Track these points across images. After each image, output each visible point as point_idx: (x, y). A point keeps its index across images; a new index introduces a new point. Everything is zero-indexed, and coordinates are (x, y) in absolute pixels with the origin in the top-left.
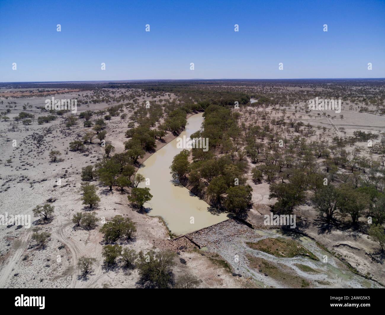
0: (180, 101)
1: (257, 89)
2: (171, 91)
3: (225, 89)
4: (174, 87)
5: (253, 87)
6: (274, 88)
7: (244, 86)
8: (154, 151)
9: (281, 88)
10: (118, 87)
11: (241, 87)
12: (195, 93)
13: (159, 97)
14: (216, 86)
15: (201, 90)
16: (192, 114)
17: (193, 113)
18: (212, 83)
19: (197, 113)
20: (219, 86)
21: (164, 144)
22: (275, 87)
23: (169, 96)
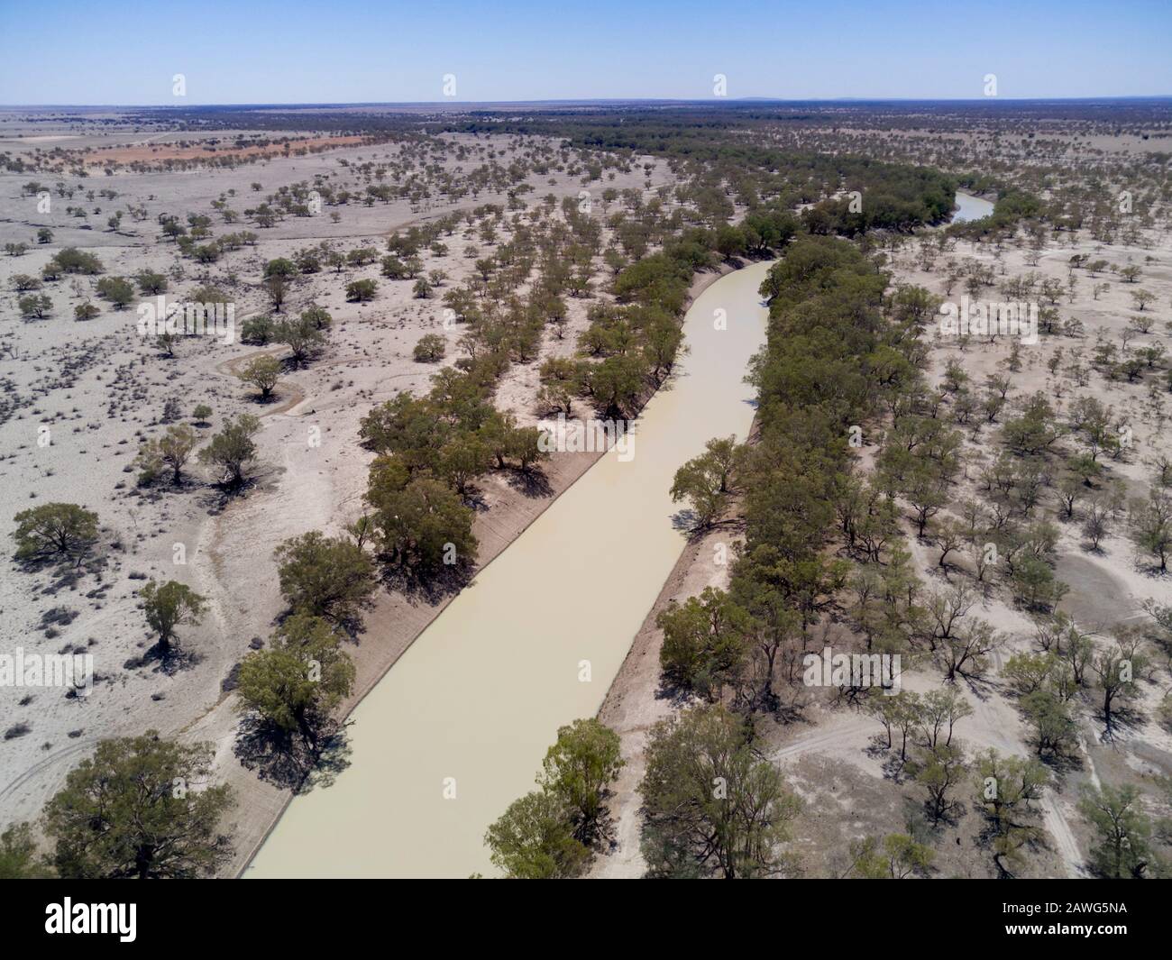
0: (682, 199)
1: (974, 144)
2: (662, 148)
3: (852, 142)
4: (676, 130)
5: (956, 136)
6: (1038, 143)
7: (923, 133)
8: (459, 576)
9: (1066, 140)
10: (491, 129)
11: (912, 133)
12: (744, 160)
13: (612, 177)
14: (820, 131)
15: (767, 146)
16: (717, 271)
17: (724, 267)
18: (806, 118)
19: (739, 266)
20: (830, 131)
21: (540, 502)
22: (1038, 136)
23: (648, 174)
